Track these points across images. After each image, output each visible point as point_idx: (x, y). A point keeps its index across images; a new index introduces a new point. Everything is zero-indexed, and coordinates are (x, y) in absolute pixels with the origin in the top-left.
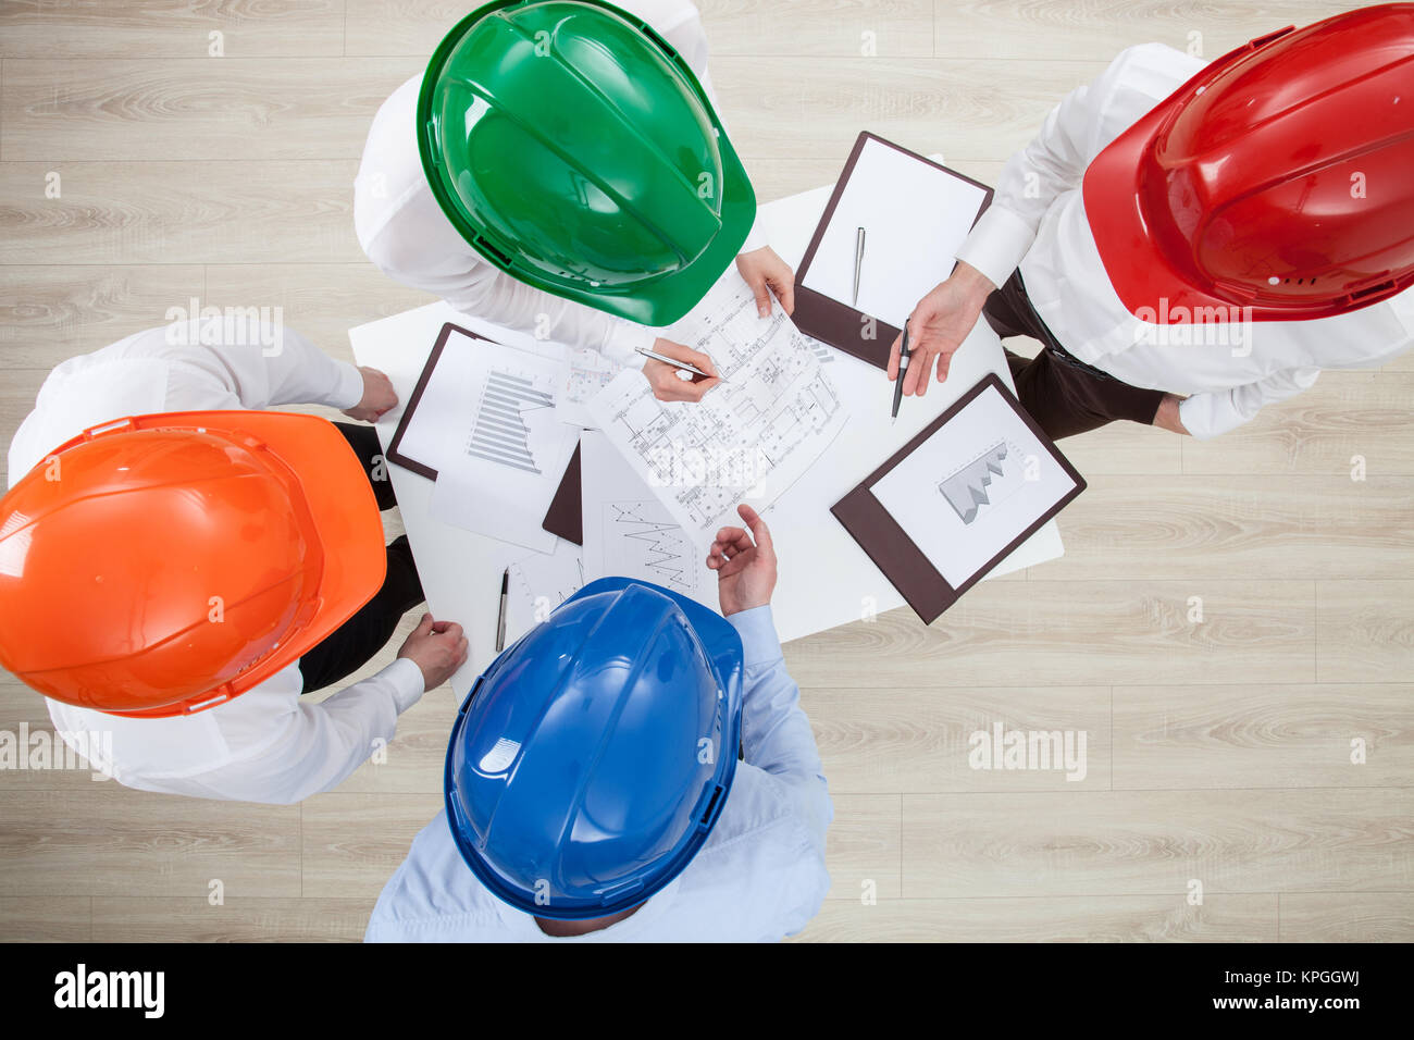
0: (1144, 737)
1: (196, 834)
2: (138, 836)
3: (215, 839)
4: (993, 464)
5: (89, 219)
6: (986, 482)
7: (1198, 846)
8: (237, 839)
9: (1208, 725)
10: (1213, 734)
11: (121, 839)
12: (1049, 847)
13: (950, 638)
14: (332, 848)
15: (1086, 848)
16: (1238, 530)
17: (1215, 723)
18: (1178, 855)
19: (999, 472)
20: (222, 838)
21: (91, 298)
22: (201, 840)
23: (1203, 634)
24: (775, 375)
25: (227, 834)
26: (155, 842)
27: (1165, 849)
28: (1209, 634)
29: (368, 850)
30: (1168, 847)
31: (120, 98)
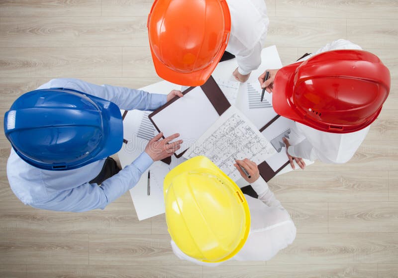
0: (338, 217)
1: (58, 246)
2: (40, 247)
3: (63, 248)
4: (286, 135)
5: (26, 64)
7: (354, 250)
8: (70, 248)
9: (357, 214)
10: (358, 216)
11: (35, 248)
12: (310, 250)
13: (280, 188)
14: (98, 250)
15: (320, 250)
16: (365, 156)
17: (359, 213)
18: (348, 252)
20: (65, 247)
21: (26, 88)
22: (59, 248)
23: (355, 187)
24: (213, 157)
25: (66, 246)
26: (45, 248)
27: (344, 250)
28: (358, 187)
29: (108, 251)
30: (345, 250)
31: (35, 29)
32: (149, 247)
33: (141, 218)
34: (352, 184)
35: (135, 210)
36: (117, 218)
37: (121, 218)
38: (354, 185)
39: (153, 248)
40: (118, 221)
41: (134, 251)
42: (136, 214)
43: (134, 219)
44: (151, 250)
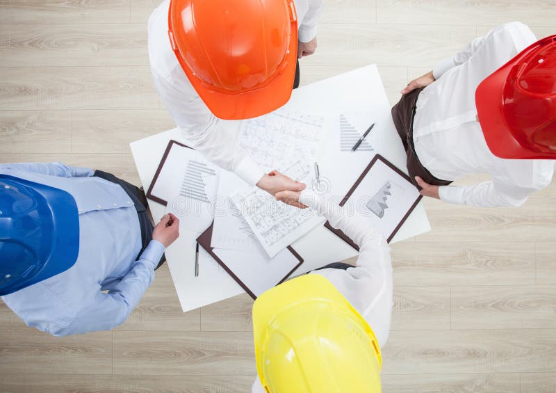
0: (464, 307)
1: (69, 348)
2: (44, 349)
3: (76, 350)
4: (386, 191)
5: (24, 91)
6: (385, 199)
7: (487, 353)
8: (85, 350)
9: (491, 303)
10: (493, 306)
11: (36, 350)
12: (425, 353)
14: (125, 354)
15: (440, 354)
16: (503, 221)
17: (493, 301)
18: (478, 357)
19: (389, 194)
20: (79, 350)
21: (24, 124)
22: (71, 351)
23: (489, 264)
25: (81, 348)
26: (51, 351)
27: (472, 354)
28: (492, 264)
29: (139, 355)
30: (474, 353)
31: (36, 41)
32: (197, 349)
33: (186, 308)
34: (484, 260)
35: (177, 297)
36: (152, 308)
37: (158, 309)
38: (487, 262)
39: (204, 350)
40: (153, 312)
41: (177, 355)
42: (178, 302)
43: (176, 310)
44: (200, 354)
